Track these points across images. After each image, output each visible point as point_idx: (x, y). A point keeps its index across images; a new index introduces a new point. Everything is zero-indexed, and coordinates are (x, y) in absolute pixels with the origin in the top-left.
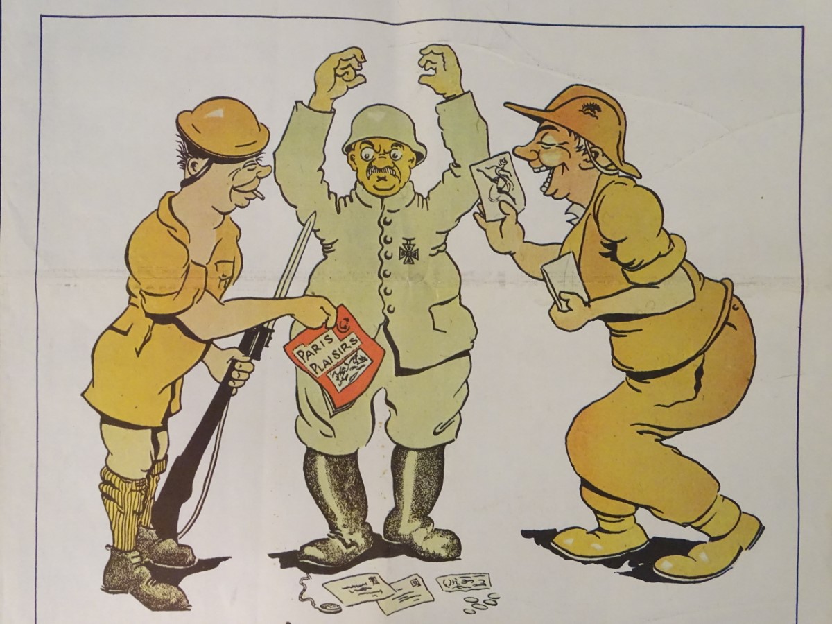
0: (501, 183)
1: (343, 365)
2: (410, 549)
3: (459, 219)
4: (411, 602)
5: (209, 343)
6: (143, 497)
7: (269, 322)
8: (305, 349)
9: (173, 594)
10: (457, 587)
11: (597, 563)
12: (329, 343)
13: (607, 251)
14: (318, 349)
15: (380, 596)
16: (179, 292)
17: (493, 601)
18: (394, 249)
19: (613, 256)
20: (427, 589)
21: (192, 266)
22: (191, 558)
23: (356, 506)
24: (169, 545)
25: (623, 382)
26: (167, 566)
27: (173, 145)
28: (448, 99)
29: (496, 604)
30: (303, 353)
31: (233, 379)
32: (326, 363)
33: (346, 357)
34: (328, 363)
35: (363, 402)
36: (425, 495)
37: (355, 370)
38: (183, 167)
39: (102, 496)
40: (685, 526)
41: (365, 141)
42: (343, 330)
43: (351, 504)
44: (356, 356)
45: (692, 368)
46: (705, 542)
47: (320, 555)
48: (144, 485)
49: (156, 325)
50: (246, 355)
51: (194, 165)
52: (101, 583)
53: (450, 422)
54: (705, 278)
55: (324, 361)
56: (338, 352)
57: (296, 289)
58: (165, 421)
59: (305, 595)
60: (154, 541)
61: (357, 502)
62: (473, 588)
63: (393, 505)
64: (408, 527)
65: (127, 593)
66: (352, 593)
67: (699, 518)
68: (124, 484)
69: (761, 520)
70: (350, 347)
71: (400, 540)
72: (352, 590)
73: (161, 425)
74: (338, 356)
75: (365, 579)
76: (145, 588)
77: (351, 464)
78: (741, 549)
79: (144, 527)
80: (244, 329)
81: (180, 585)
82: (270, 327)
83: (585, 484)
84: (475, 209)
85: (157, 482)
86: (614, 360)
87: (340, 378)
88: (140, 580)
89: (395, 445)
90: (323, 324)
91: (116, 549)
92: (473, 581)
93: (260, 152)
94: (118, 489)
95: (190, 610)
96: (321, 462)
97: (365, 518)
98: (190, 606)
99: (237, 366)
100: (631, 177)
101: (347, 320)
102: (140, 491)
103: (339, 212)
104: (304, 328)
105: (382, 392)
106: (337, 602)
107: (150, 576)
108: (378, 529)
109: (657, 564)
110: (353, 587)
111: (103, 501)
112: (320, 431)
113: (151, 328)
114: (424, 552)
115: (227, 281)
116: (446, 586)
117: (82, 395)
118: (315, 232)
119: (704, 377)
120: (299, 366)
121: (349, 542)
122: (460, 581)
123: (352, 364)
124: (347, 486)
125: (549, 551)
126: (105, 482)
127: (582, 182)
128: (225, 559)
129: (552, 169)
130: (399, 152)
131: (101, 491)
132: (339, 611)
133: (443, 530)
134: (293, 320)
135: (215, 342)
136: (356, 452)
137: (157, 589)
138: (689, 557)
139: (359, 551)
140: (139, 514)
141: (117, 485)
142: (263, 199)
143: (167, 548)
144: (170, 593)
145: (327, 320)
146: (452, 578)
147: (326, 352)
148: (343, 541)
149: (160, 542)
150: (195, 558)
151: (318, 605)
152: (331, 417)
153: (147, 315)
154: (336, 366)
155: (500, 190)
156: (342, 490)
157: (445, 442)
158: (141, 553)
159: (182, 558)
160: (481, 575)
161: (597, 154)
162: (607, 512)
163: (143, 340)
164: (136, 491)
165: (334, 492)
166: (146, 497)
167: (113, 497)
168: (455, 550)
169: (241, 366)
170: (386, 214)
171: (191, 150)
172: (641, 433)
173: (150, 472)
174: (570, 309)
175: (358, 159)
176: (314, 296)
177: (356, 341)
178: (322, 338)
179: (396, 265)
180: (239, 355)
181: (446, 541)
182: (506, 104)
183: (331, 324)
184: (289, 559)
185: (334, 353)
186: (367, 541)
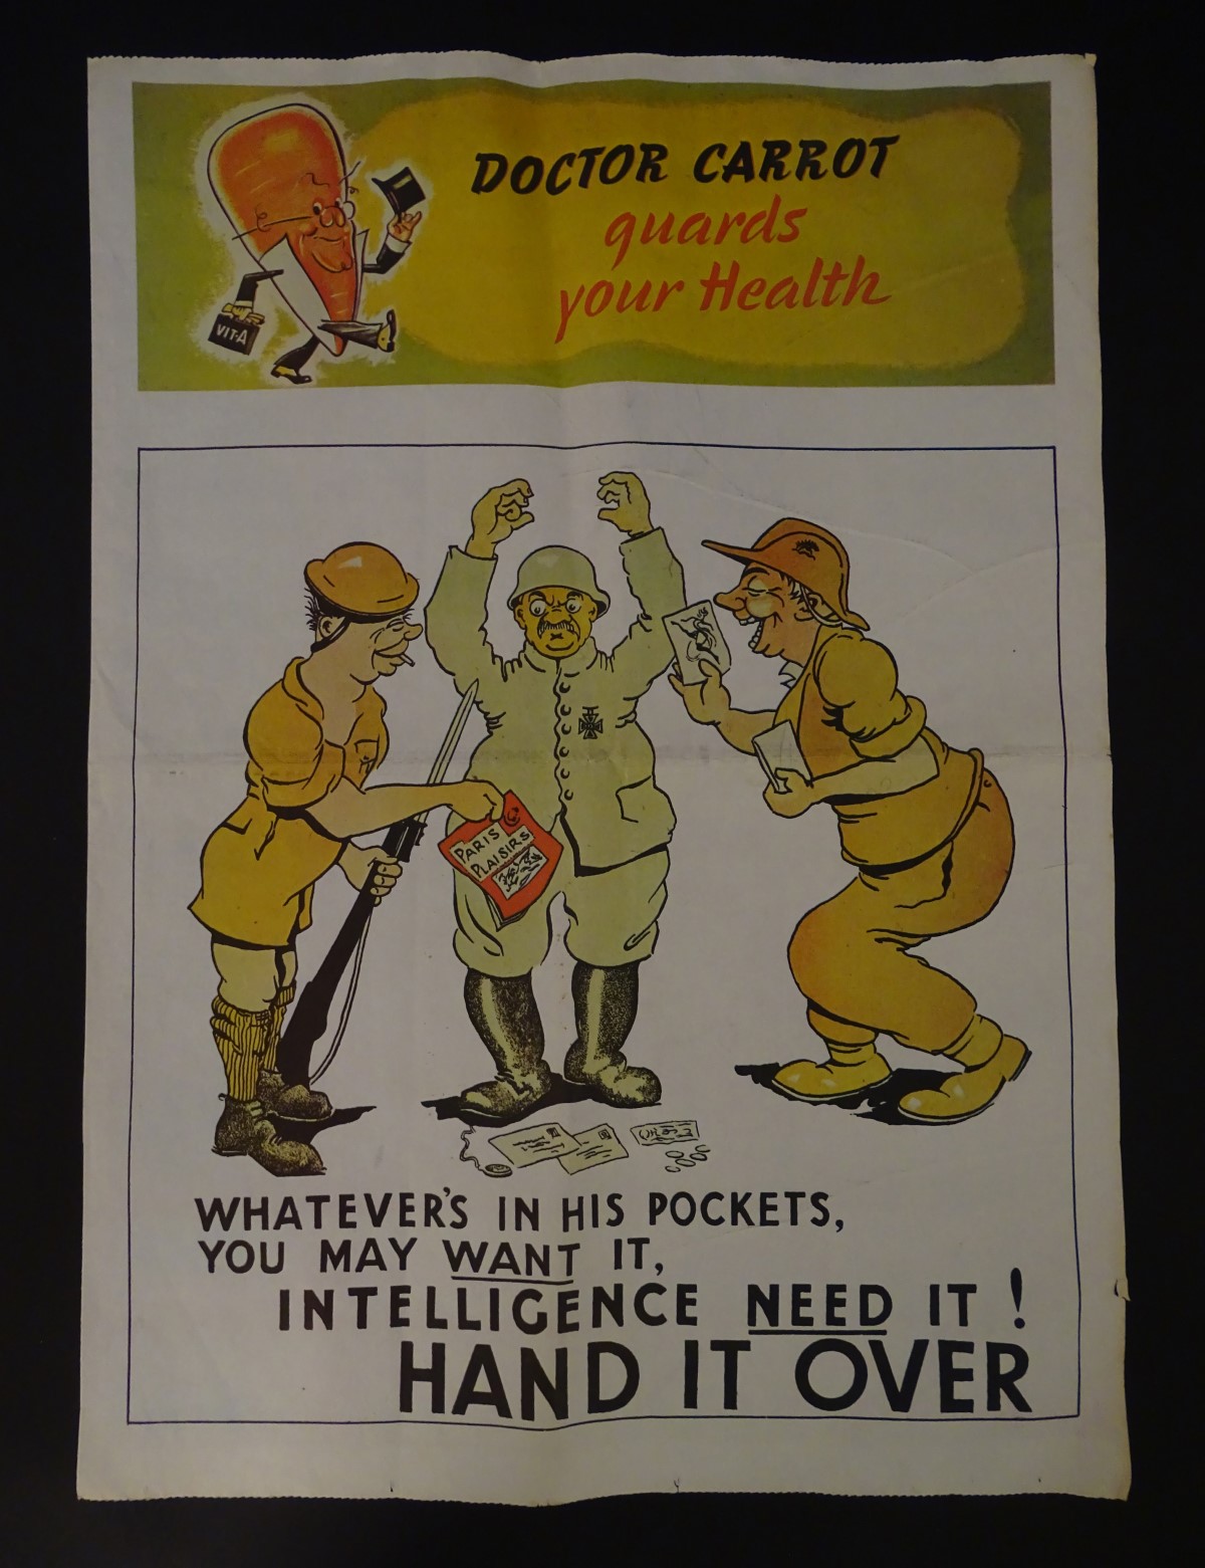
0: (701, 638)
1: (512, 866)
2: (596, 1092)
3: (651, 682)
4: (599, 1158)
5: (346, 841)
6: (265, 1033)
7: (420, 814)
8: (465, 847)
9: (303, 1155)
10: (657, 1139)
11: (829, 1103)
12: (495, 839)
13: (832, 718)
14: (481, 846)
15: (561, 1150)
16: (309, 779)
17: (702, 1155)
18: (572, 721)
19: (838, 724)
20: (619, 1142)
21: (327, 748)
22: (326, 1107)
23: (530, 1040)
24: (298, 1092)
25: (856, 878)
26: (296, 1119)
27: (301, 600)
28: (634, 538)
29: (706, 1159)
30: (462, 851)
31: (376, 886)
32: (491, 864)
33: (516, 856)
34: (494, 864)
35: (537, 911)
36: (615, 1025)
37: (527, 872)
38: (314, 627)
39: (214, 1033)
40: (935, 1055)
41: (535, 592)
42: (512, 823)
43: (524, 1039)
44: (528, 854)
45: (938, 859)
46: (960, 1074)
47: (486, 1102)
48: (266, 1019)
49: (281, 821)
50: (391, 855)
51: (326, 625)
52: (212, 1143)
53: (644, 934)
54: (949, 748)
55: (489, 861)
56: (505, 850)
57: (454, 773)
58: (292, 939)
59: (468, 1153)
60: (279, 1088)
61: (530, 1036)
62: (677, 1139)
63: (576, 1037)
64: (595, 1064)
65: (245, 1155)
66: (525, 1150)
67: (952, 1045)
68: (242, 1018)
69: (1026, 1043)
70: (520, 843)
71: (585, 1081)
72: (525, 1146)
73: (286, 944)
74: (504, 855)
75: (543, 1131)
76: (268, 1147)
77: (523, 988)
78: (1003, 1081)
79: (266, 1071)
80: (389, 822)
81: (313, 1143)
82: (422, 820)
83: (813, 1006)
84: (670, 670)
85: (283, 1015)
86: (844, 853)
87: (509, 882)
88: (261, 1137)
89: (576, 962)
90: (487, 815)
91: (232, 1099)
92: (676, 1131)
93: (408, 608)
94: (235, 1024)
95: (324, 1174)
96: (486, 986)
97: (541, 1055)
98: (325, 1169)
99: (380, 869)
100: (856, 628)
101: (516, 810)
102: (262, 1026)
103: (505, 679)
104: (464, 821)
105: (561, 897)
106: (506, 1162)
107: (274, 1132)
108: (557, 1067)
109: (902, 1103)
110: (526, 1142)
111: (216, 1039)
112: (485, 948)
113: (274, 825)
114: (615, 1096)
115: (370, 764)
116: (643, 1138)
117: (189, 908)
118: (478, 703)
119: (953, 869)
120: (458, 867)
121: (521, 1086)
122: (660, 1131)
123: (523, 865)
124: (518, 1015)
125: (770, 1091)
126: (217, 1016)
127: (800, 637)
128: (369, 1109)
129: (762, 620)
130: (577, 603)
131: (213, 1027)
132: (508, 1173)
133: (639, 1069)
134: (449, 811)
135: (353, 839)
136: (530, 973)
137: (283, 1148)
138: (941, 1092)
139: (534, 1096)
140: (260, 1055)
141: (233, 1019)
142: (412, 664)
143: (296, 1097)
144: (300, 1153)
145: (492, 811)
146: (650, 1128)
147: (491, 850)
148: (514, 1084)
149: (287, 1089)
150: (332, 1108)
151: (483, 1167)
152: (498, 930)
153: (270, 808)
154: (503, 867)
155: (700, 647)
156: (513, 1020)
157: (639, 958)
158: (263, 1103)
159: (314, 1108)
160: (686, 1123)
161: (815, 601)
162: (840, 1040)
163: (264, 839)
164: (257, 1026)
165: (502, 1023)
166: (269, 1034)
167: (228, 1034)
168: (653, 1092)
169: (385, 870)
170: (563, 679)
171: (323, 608)
172: (879, 941)
173: (274, 1002)
174: (789, 791)
175: (526, 614)
176: (476, 780)
177: (528, 835)
178: (485, 833)
179: (575, 741)
180: (382, 856)
181: (642, 1082)
182: (705, 543)
183: (497, 815)
184: (447, 1108)
185: (501, 851)
186: (544, 1084)
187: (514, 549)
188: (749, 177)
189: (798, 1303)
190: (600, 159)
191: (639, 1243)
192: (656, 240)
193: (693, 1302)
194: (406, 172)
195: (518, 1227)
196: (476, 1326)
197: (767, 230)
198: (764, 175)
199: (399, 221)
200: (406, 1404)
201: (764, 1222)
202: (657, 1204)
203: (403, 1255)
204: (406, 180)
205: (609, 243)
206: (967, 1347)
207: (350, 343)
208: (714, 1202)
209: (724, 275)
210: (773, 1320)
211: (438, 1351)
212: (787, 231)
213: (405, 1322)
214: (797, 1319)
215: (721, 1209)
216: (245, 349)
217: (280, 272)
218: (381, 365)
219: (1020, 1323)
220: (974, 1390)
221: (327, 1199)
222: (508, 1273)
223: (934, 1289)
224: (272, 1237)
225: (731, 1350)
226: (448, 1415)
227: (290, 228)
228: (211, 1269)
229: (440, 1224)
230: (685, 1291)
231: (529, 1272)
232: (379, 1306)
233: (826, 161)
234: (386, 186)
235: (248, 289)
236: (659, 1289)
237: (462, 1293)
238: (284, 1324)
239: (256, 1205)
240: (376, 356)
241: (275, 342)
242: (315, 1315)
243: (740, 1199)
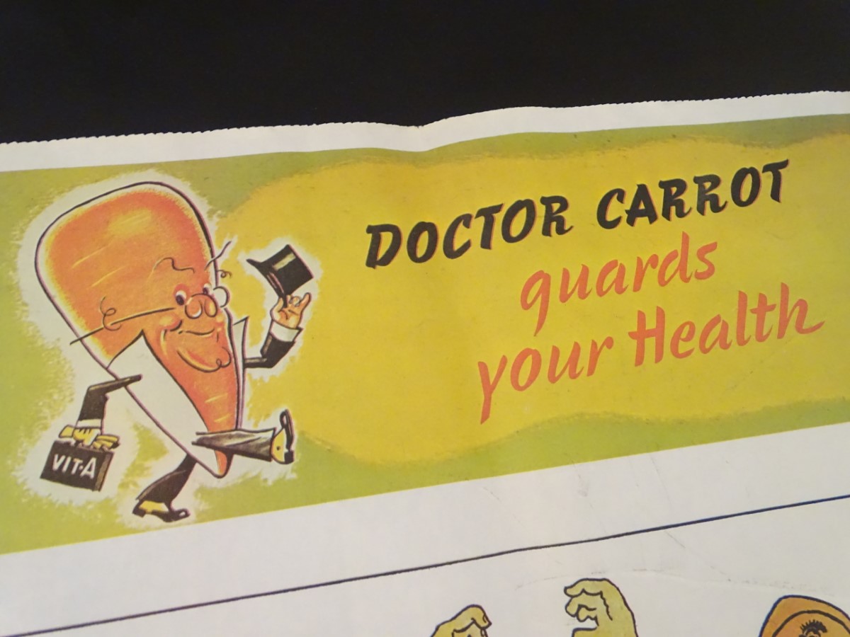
188: (653, 218)
190: (499, 218)
192: (575, 296)
194: (288, 250)
197: (682, 268)
198: (666, 214)
199: (285, 305)
204: (289, 259)
205: (526, 306)
207: (237, 459)
209: (651, 324)
212: (703, 268)
216: (93, 484)
217: (137, 378)
218: (280, 482)
227: (148, 325)
233: (724, 192)
234: (265, 268)
235: (94, 405)
240: (271, 471)
241: (136, 469)
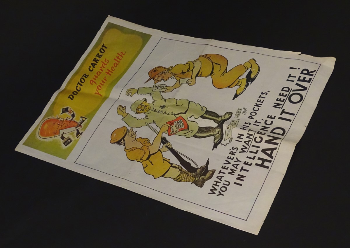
0: (159, 87)
2: (225, 120)
3: (161, 95)
4: (237, 123)
5: (159, 150)
7: (162, 137)
8: (172, 132)
9: (211, 172)
10: (239, 114)
11: (246, 88)
12: (173, 127)
13: (183, 74)
14: (173, 130)
15: (231, 127)
16: (145, 152)
17: (245, 108)
18: (161, 110)
19: (184, 73)
20: (236, 120)
21: (142, 148)
22: (204, 167)
24: (198, 171)
25: (211, 76)
26: (203, 172)
28: (138, 92)
31: (170, 147)
33: (178, 124)
35: (189, 123)
36: (215, 115)
37: (182, 124)
38: (121, 144)
40: (246, 71)
41: (137, 110)
44: (179, 123)
45: (214, 65)
46: (251, 68)
47: (218, 139)
48: (182, 172)
49: (149, 159)
50: (166, 143)
51: (122, 143)
52: (199, 188)
53: (202, 108)
54: (198, 59)
55: (176, 129)
57: (158, 129)
58: (170, 163)
59: (225, 145)
60: (196, 173)
61: (210, 129)
62: (240, 111)
63: (213, 120)
64: (220, 119)
65: (205, 182)
67: (246, 69)
68: (180, 176)
71: (221, 121)
73: (171, 165)
76: (205, 178)
77: (201, 128)
78: (256, 63)
79: (192, 175)
80: (160, 142)
81: (209, 170)
82: (163, 137)
83: (229, 87)
84: (161, 93)
85: (183, 169)
86: (206, 77)
87: (182, 127)
88: (203, 179)
89: (200, 117)
91: (193, 182)
93: (127, 129)
96: (197, 134)
98: (215, 169)
99: (167, 146)
100: (172, 68)
101: (170, 122)
103: (148, 118)
105: (188, 118)
106: (230, 138)
107: (203, 176)
109: (252, 77)
110: (228, 134)
112: (190, 133)
114: (227, 118)
115: (149, 142)
117: (155, 179)
118: (149, 124)
119: (218, 63)
120: (174, 134)
121: (218, 133)
123: (180, 124)
125: (239, 96)
126: (177, 180)
128: (208, 159)
129: (162, 79)
130: (143, 104)
131: (178, 181)
132: (232, 138)
133: (225, 114)
136: (199, 127)
137: (207, 176)
138: (253, 72)
139: (220, 131)
140: (188, 175)
141: (179, 178)
142: (137, 132)
146: (236, 115)
148: (217, 134)
151: (229, 143)
152: (189, 130)
153: (146, 160)
154: (179, 127)
155: (160, 88)
156: (205, 132)
157: (206, 110)
158: (197, 177)
160: (238, 110)
161: (164, 72)
162: (236, 84)
163: (150, 163)
164: (183, 174)
166: (185, 172)
167: (181, 179)
168: (231, 113)
170: (153, 110)
171: (119, 143)
172: (223, 75)
173: (180, 170)
174: (191, 82)
175: (140, 112)
176: (161, 127)
177: (176, 122)
178: (171, 128)
179: (164, 110)
180: (165, 145)
181: (227, 115)
182: (145, 83)
183: (169, 126)
184: (215, 146)
185: (176, 127)
186: (219, 128)
187: (128, 110)
188: (96, 64)
189: (280, 100)
190: (80, 82)
191: (256, 122)
192: (97, 78)
193: (271, 116)
194: (63, 109)
195: (242, 139)
196: (257, 151)
197: (105, 64)
198: (97, 62)
199: (69, 112)
200: (267, 167)
201: (262, 102)
202: (251, 117)
203: (238, 161)
204: (64, 109)
205: (92, 84)
206: (300, 77)
207: (81, 125)
208: (255, 109)
209: (108, 72)
210: (281, 105)
211: (259, 159)
212: (107, 62)
213: (251, 164)
214: (283, 101)
215: (256, 108)
216: (71, 141)
217: (64, 132)
218: (88, 120)
219: (299, 69)
220: (308, 78)
221: (221, 170)
222: (250, 142)
223: (287, 80)
224: (223, 182)
225: (283, 112)
226: (272, 160)
227: (59, 129)
228: (223, 195)
229: (236, 152)
230: (268, 117)
231: (251, 138)
232: (246, 167)
233: (101, 54)
234: (63, 112)
235: (63, 138)
236: (266, 121)
237: (250, 152)
238: (241, 185)
239: (215, 183)
240: (86, 121)
241: (73, 136)
242: (242, 179)
243: (256, 105)
